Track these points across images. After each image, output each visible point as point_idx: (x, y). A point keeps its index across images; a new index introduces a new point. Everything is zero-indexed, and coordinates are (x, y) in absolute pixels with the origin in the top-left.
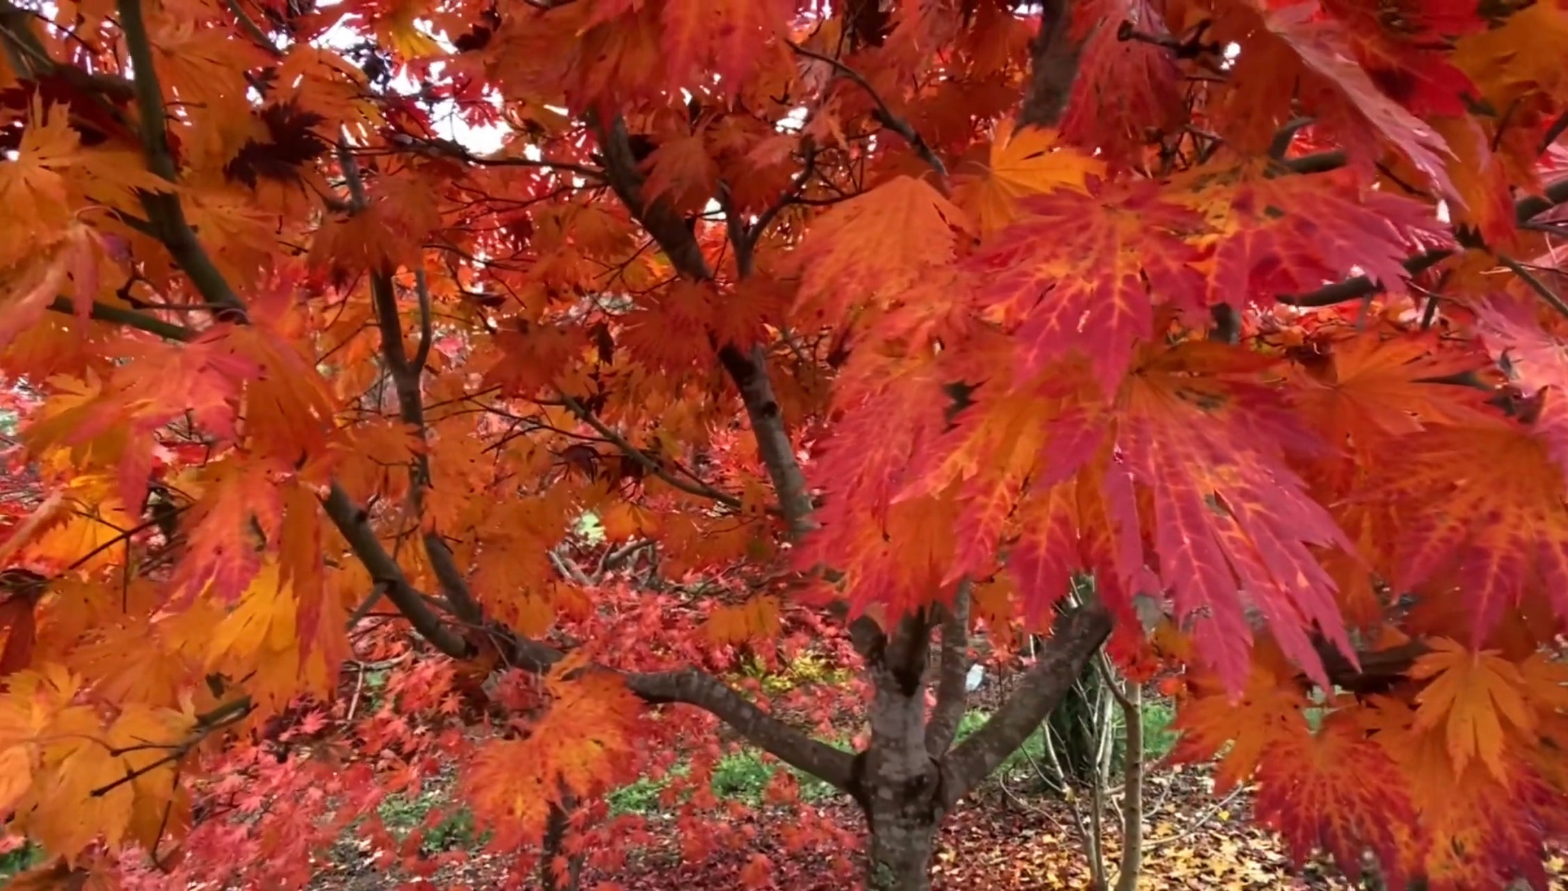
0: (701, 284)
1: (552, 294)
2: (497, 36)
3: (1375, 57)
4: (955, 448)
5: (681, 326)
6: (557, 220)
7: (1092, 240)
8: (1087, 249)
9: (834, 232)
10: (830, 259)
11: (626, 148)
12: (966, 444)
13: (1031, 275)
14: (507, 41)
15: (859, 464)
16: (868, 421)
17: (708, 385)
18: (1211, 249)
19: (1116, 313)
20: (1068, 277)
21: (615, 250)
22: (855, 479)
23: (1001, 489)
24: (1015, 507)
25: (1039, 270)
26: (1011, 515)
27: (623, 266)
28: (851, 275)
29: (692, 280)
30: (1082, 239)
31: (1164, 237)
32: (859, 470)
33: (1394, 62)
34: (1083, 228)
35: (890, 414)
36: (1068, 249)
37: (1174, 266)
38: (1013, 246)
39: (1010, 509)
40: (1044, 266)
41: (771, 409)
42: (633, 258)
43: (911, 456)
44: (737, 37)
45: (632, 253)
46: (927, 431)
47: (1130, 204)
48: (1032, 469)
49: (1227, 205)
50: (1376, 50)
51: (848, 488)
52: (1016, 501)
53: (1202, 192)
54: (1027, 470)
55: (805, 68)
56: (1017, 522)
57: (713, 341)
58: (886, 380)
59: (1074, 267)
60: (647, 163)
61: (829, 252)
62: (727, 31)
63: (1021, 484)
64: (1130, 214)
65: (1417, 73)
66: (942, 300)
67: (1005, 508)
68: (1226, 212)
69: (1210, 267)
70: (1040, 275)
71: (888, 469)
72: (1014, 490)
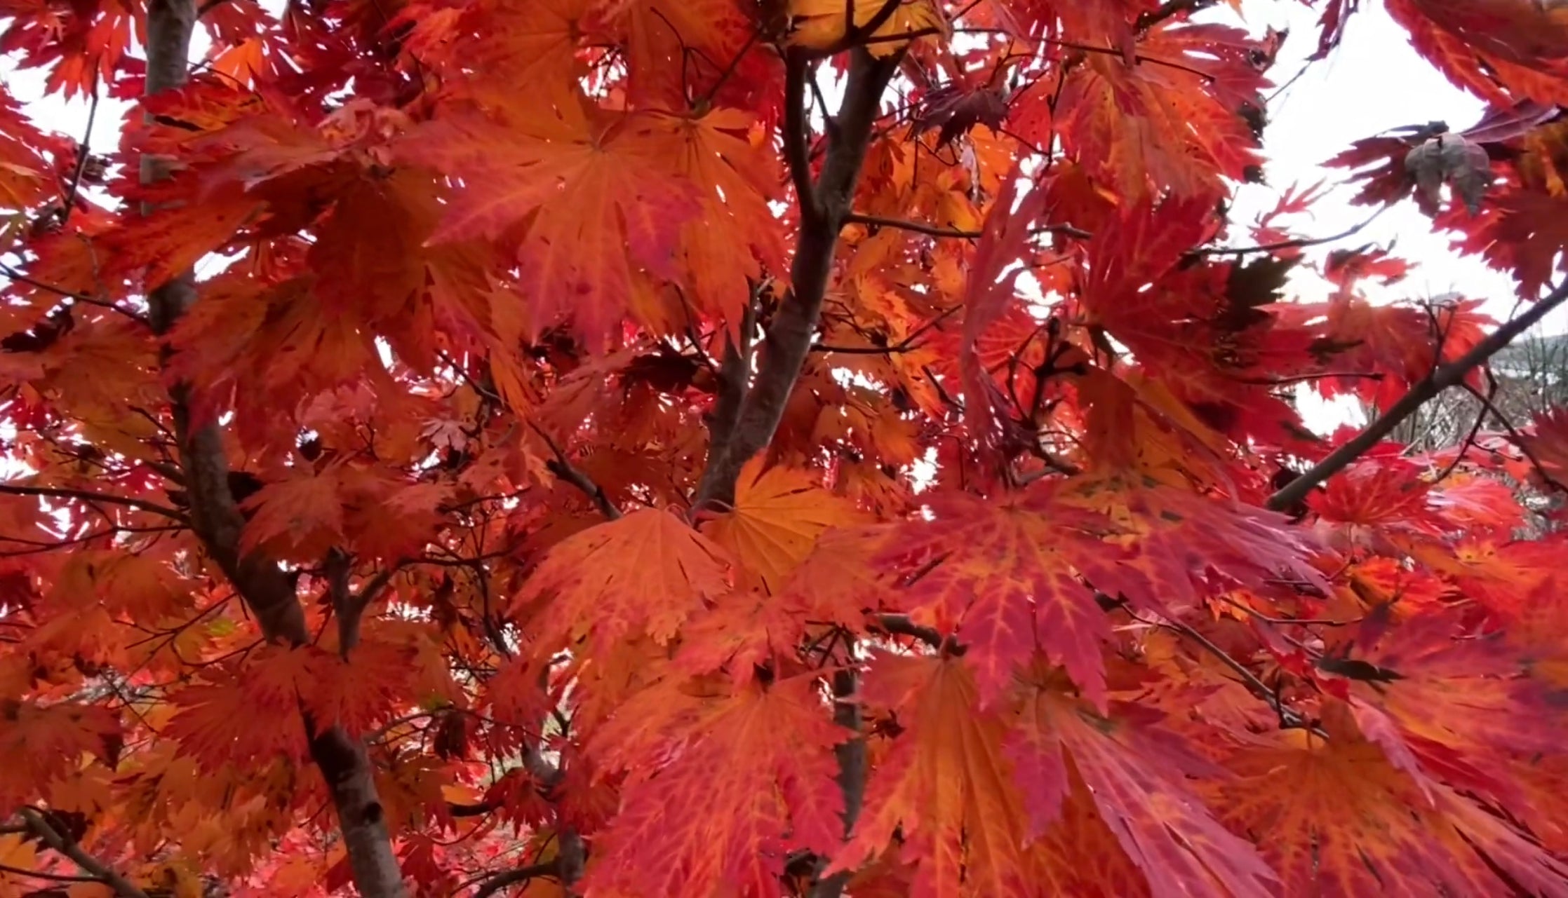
0: (300, 650)
1: (39, 672)
2: (70, 340)
3: (1198, 393)
4: (890, 792)
5: (268, 704)
6: (91, 570)
7: (1003, 539)
8: (1001, 547)
9: (578, 561)
10: (581, 589)
11: (222, 482)
12: (901, 786)
13: (951, 576)
14: (78, 349)
15: (678, 843)
16: (682, 781)
17: (271, 788)
18: (1136, 548)
19: (1067, 613)
20: (992, 576)
21: (168, 612)
22: (678, 864)
23: (941, 845)
24: (963, 868)
25: (955, 570)
26: (963, 879)
27: (176, 631)
28: (610, 608)
29: (288, 645)
30: (992, 538)
31: (1079, 536)
32: (682, 851)
33: (1217, 396)
34: (989, 528)
35: (713, 769)
36: (981, 549)
37: (1109, 565)
38: (918, 545)
39: (959, 871)
40: (959, 566)
41: (373, 812)
42: (192, 622)
43: (789, 817)
44: (595, 296)
45: (192, 615)
46: (802, 781)
47: (1031, 505)
48: (964, 816)
49: (1125, 508)
50: (1199, 385)
51: (668, 879)
52: (962, 861)
53: (1094, 497)
54: (960, 819)
55: (436, 427)
56: (971, 888)
57: (310, 724)
58: (694, 727)
59: (996, 566)
60: (250, 502)
61: (578, 582)
62: (583, 289)
63: (959, 838)
64: (1034, 516)
65: (1241, 406)
66: (751, 627)
67: (953, 871)
68: (1127, 514)
69: (1143, 564)
70: (957, 576)
71: (754, 840)
72: (954, 845)
